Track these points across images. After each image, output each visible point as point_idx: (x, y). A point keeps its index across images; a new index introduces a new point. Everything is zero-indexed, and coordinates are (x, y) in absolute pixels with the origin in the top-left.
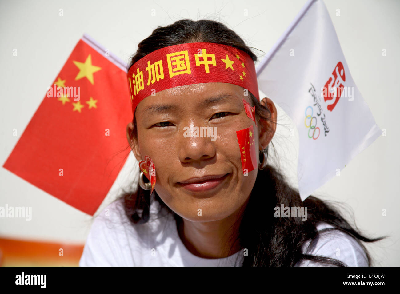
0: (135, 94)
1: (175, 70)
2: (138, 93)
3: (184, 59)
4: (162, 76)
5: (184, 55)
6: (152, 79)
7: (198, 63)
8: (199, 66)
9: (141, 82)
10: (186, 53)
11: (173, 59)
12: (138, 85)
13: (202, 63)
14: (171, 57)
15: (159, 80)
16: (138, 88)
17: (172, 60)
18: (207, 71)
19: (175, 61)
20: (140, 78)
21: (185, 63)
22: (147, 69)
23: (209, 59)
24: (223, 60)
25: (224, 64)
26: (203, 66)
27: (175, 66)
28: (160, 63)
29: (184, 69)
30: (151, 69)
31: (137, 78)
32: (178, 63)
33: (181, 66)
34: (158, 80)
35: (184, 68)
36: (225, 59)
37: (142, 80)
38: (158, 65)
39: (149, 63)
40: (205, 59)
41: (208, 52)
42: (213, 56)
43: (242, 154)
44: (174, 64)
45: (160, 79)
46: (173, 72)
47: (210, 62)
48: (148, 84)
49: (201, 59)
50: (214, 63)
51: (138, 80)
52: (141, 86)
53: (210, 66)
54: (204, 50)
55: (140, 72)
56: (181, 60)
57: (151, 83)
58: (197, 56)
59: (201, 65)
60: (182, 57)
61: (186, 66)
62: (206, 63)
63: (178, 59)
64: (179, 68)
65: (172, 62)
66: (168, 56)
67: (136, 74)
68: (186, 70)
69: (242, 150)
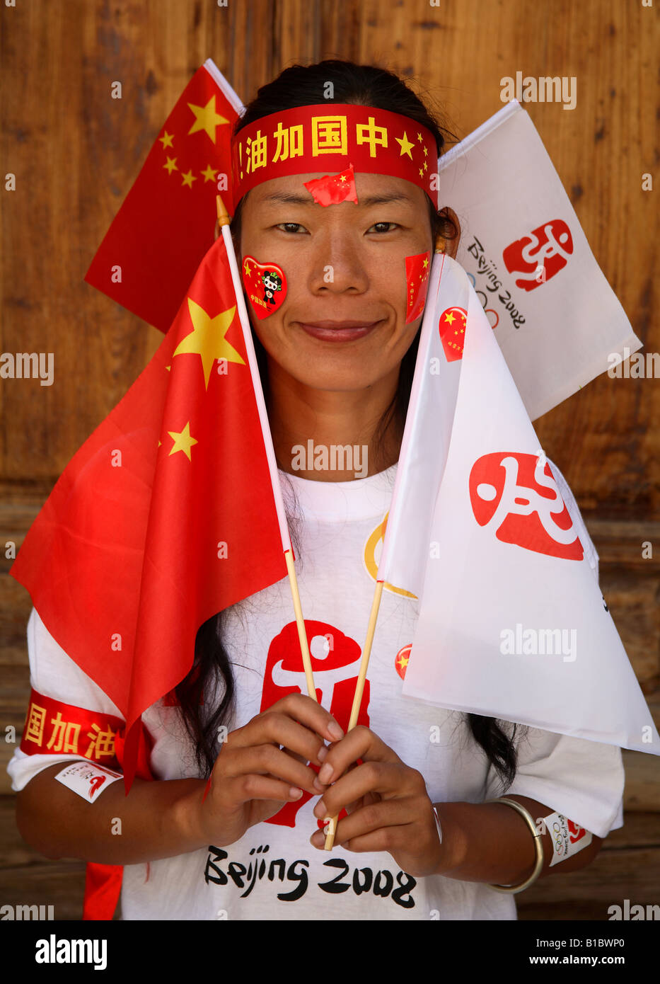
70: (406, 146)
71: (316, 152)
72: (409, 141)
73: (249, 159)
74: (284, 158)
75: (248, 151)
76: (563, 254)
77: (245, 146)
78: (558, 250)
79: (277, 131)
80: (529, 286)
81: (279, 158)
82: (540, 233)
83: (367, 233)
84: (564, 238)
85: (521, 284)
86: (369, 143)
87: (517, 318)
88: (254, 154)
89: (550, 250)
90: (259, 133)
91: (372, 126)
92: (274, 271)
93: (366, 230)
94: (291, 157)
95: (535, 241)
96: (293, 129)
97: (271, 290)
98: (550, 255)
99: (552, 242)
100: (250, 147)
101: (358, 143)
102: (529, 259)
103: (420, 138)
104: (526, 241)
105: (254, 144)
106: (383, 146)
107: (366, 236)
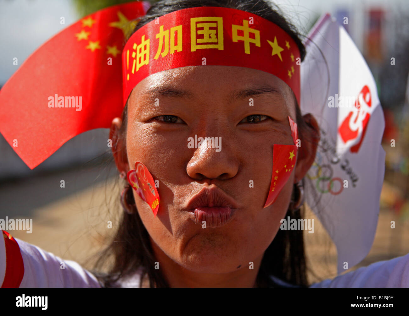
0: (133, 71)
1: (200, 41)
2: (137, 70)
4: (179, 48)
5: (216, 22)
6: (163, 50)
9: (145, 55)
10: (220, 20)
11: (199, 25)
12: (140, 58)
14: (196, 23)
17: (197, 27)
18: (247, 51)
20: (145, 49)
22: (158, 36)
23: (252, 36)
24: (269, 42)
26: (241, 43)
27: (202, 36)
28: (179, 28)
30: (164, 37)
31: (141, 49)
34: (172, 52)
36: (273, 41)
37: (147, 51)
39: (162, 27)
42: (257, 32)
45: (176, 51)
46: (197, 44)
48: (156, 57)
50: (257, 42)
51: (140, 52)
52: (145, 59)
55: (145, 41)
57: (160, 56)
60: (214, 25)
63: (206, 26)
66: (193, 21)
67: (139, 43)
91: (246, 28)
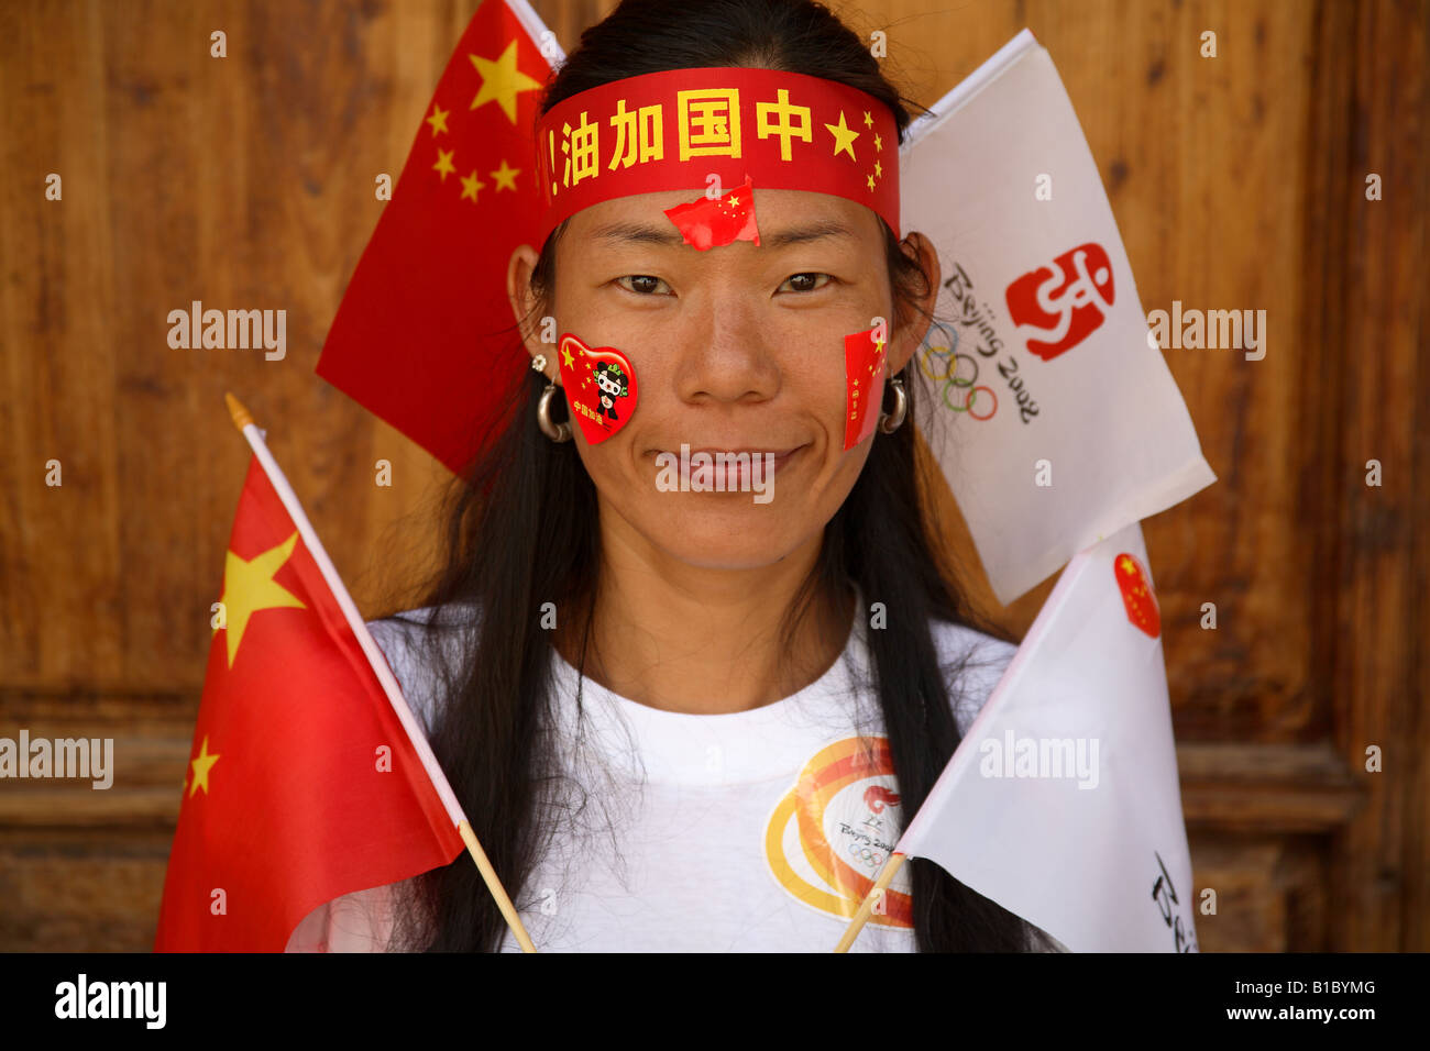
0: (566, 182)
1: (696, 139)
2: (576, 183)
3: (726, 113)
4: (658, 152)
5: (727, 100)
6: (625, 154)
7: (764, 130)
8: (766, 137)
9: (590, 155)
10: (733, 94)
11: (695, 107)
12: (580, 159)
13: (774, 129)
14: (690, 101)
15: (647, 160)
16: (580, 168)
17: (691, 110)
18: (787, 154)
19: (700, 114)
20: (590, 142)
21: (728, 126)
22: (614, 121)
23: (795, 121)
24: (830, 127)
25: (832, 140)
26: (775, 139)
27: (698, 130)
28: (656, 111)
29: (722, 141)
30: (627, 124)
31: (579, 140)
32: (708, 121)
33: (716, 132)
34: (644, 160)
35: (726, 139)
36: (837, 124)
37: (594, 148)
38: (650, 119)
39: (621, 104)
40: (785, 120)
41: (793, 101)
42: (805, 113)
43: (851, 400)
44: (696, 122)
45: (651, 158)
46: (692, 146)
47: (796, 132)
48: (613, 166)
49: (773, 119)
50: (806, 134)
51: (579, 146)
52: (590, 164)
53: (796, 140)
54: (783, 94)
55: (588, 124)
56: (717, 113)
57: (621, 163)
58: (763, 109)
59: (771, 136)
60: (722, 106)
61: (729, 132)
62: (785, 131)
63: (708, 108)
64: (708, 137)
65: (692, 115)
66: (683, 97)
67: (576, 126)
68: (728, 144)
69: (851, 388)
70: (844, 138)
71: (685, 154)
72: (849, 128)
73: (568, 161)
74: (629, 162)
75: (565, 147)
76: (1100, 304)
77: (560, 138)
78: (1093, 296)
79: (616, 114)
80: (1046, 351)
81: (621, 162)
82: (1065, 261)
83: (777, 292)
84: (1102, 276)
85: (1035, 347)
86: (779, 136)
87: (1026, 405)
88: (576, 154)
89: (1080, 294)
90: (584, 116)
91: (783, 105)
92: (614, 362)
93: (773, 290)
94: (642, 161)
95: (1058, 277)
96: (645, 112)
97: (610, 396)
98: (1081, 303)
99: (1084, 281)
100: (569, 140)
101: (760, 137)
102: (1048, 306)
103: (869, 121)
104: (1044, 274)
105: (576, 135)
106: (804, 140)
107: (776, 299)
